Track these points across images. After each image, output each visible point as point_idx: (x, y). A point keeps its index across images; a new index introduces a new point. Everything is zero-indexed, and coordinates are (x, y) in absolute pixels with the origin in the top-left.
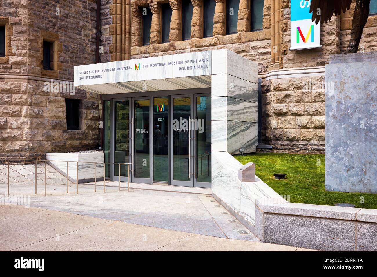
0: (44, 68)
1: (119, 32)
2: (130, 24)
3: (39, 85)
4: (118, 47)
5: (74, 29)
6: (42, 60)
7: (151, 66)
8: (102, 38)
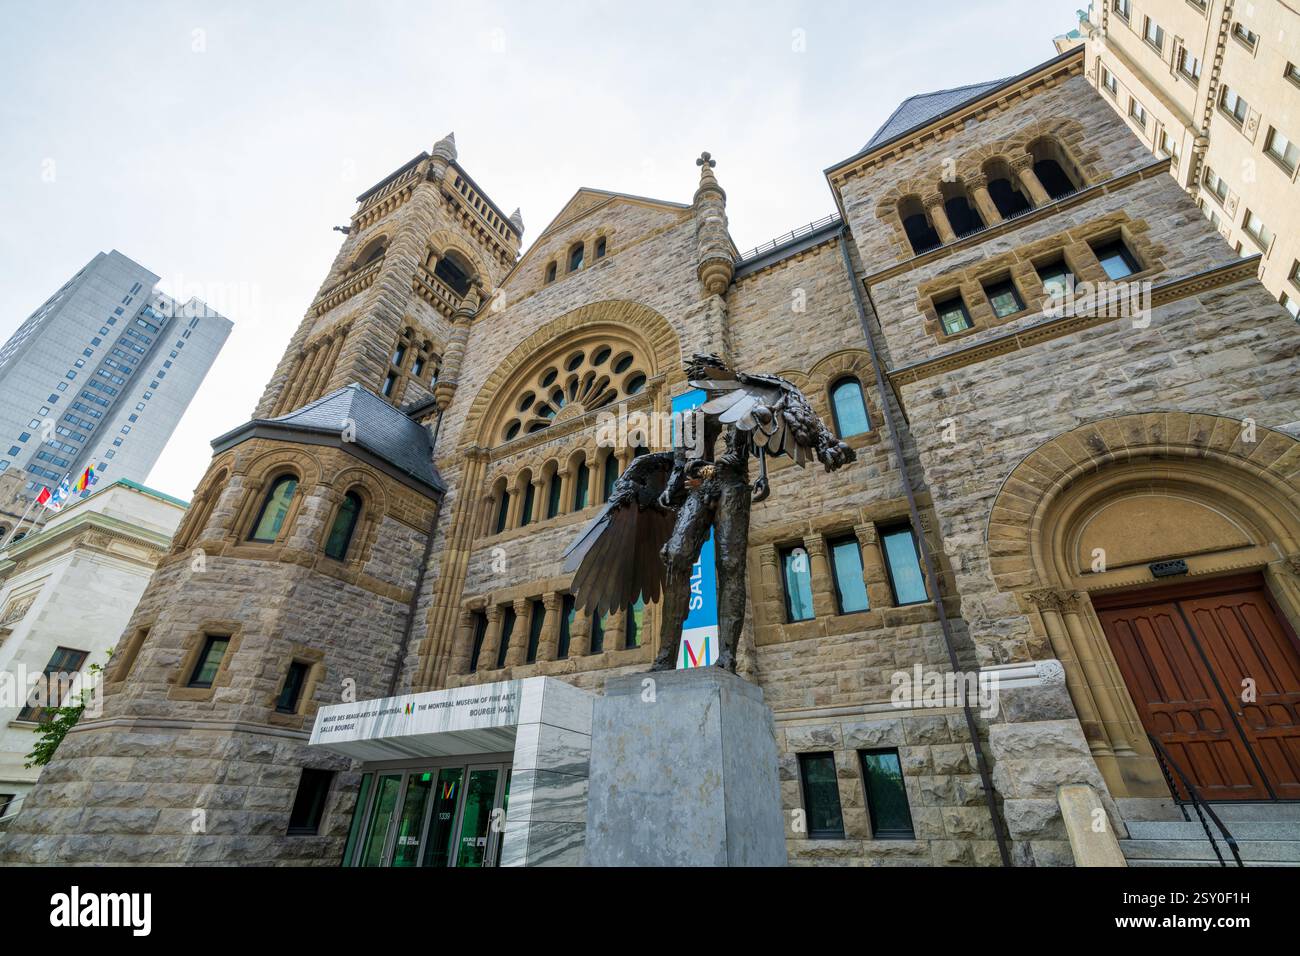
0: (279, 708)
1: (433, 651)
2: (454, 638)
3: (254, 743)
4: (427, 677)
5: (357, 643)
6: (278, 697)
7: (430, 707)
8: (406, 660)
